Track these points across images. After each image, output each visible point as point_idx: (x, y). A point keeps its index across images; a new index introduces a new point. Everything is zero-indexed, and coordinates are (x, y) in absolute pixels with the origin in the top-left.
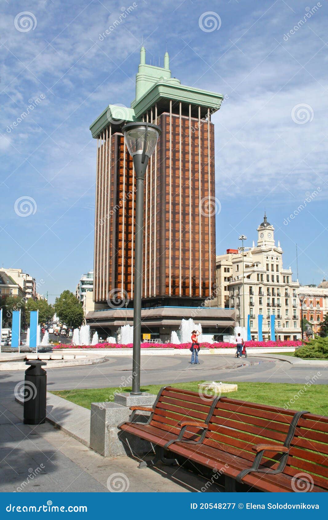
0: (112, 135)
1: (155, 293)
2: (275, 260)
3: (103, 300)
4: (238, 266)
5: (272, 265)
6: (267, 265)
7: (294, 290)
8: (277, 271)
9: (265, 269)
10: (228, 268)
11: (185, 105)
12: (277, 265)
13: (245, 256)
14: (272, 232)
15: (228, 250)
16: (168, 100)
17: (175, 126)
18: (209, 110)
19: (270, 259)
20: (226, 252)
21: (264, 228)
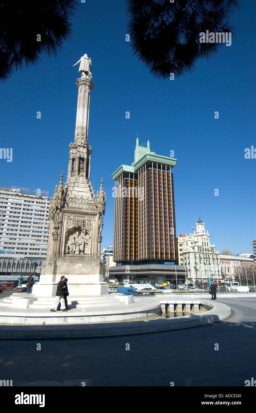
0: (123, 178)
1: (146, 257)
2: (206, 240)
3: (119, 260)
4: (187, 243)
5: (205, 243)
6: (203, 242)
7: (217, 256)
8: (208, 246)
9: (202, 245)
10: (181, 244)
11: (159, 164)
12: (207, 243)
13: (191, 238)
14: (204, 226)
15: (180, 235)
16: (151, 162)
17: (155, 174)
18: (170, 167)
19: (203, 239)
20: (180, 236)
21: (200, 224)
